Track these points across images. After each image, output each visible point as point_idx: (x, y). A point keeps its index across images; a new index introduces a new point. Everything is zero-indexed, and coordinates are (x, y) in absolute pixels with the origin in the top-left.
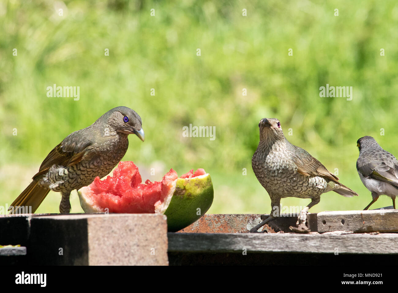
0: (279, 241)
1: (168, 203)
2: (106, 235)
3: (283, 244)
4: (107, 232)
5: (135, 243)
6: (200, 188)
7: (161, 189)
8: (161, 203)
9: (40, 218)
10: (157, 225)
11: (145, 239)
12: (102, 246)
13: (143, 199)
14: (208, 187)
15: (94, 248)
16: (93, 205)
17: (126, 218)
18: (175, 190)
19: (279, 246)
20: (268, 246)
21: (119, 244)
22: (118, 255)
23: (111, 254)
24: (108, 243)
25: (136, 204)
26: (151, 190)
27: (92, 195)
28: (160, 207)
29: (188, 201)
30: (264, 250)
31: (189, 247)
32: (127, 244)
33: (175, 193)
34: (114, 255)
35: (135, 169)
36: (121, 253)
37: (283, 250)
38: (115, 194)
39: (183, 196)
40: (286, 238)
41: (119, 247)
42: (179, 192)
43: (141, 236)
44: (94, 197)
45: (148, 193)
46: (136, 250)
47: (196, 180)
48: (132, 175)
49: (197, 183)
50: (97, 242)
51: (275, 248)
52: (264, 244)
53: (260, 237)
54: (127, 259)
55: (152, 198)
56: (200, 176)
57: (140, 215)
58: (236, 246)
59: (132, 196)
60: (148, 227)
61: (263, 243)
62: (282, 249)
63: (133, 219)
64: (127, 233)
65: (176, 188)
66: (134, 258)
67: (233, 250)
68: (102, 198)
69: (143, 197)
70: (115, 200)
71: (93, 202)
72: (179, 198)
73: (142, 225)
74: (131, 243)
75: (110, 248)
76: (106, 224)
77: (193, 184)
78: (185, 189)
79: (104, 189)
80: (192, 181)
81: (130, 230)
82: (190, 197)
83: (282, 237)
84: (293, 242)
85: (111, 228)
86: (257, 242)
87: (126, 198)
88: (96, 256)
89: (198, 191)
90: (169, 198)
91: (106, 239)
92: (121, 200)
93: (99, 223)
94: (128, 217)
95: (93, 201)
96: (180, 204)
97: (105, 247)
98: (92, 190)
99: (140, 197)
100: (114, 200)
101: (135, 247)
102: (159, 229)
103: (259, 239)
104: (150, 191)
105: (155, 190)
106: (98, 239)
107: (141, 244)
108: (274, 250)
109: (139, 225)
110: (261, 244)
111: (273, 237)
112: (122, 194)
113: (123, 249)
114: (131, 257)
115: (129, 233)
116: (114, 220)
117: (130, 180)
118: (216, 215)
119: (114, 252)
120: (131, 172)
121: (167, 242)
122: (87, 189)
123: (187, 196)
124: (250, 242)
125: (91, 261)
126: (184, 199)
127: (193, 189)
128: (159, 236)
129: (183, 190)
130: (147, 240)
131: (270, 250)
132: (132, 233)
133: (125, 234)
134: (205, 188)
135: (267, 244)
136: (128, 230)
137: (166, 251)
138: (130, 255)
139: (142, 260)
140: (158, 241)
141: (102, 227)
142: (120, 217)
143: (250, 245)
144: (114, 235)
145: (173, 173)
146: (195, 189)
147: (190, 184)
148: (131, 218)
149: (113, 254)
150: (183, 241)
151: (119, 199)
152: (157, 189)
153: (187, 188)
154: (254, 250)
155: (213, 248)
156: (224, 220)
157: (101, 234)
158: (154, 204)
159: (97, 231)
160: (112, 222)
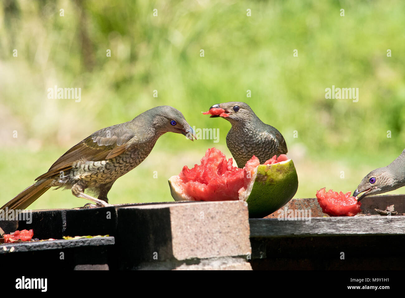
0: (363, 223)
1: (251, 189)
2: (189, 223)
3: (368, 227)
4: (189, 220)
5: (217, 230)
6: (282, 174)
7: (244, 176)
8: (244, 190)
9: (126, 208)
10: (239, 212)
11: (227, 226)
12: (185, 233)
13: (227, 187)
14: (290, 172)
15: (177, 236)
16: (182, 194)
17: (208, 206)
18: (257, 176)
19: (363, 229)
20: (352, 229)
21: (201, 231)
22: (201, 243)
23: (194, 241)
24: (190, 231)
25: (221, 191)
26: (235, 177)
27: (181, 184)
28: (243, 193)
29: (271, 187)
30: (348, 233)
31: (273, 232)
32: (209, 231)
33: (257, 180)
34: (197, 243)
35: (221, 156)
36: (203, 240)
37: (368, 233)
38: (202, 182)
39: (265, 182)
40: (370, 220)
41: (202, 234)
42: (260, 178)
43: (222, 223)
44: (183, 186)
45: (231, 181)
46: (218, 237)
47: (278, 166)
48: (219, 163)
49: (279, 168)
50: (180, 230)
51: (360, 231)
52: (349, 227)
53: (344, 220)
54: (210, 246)
55: (236, 185)
56: (283, 162)
57: (222, 202)
58: (320, 230)
59: (217, 184)
60: (230, 214)
61: (347, 226)
62: (367, 231)
63: (215, 206)
64: (209, 220)
65: (257, 174)
66: (217, 244)
67: (317, 234)
68: (189, 186)
69: (227, 185)
70: (202, 188)
71: (182, 191)
72: (261, 184)
73: (224, 212)
74: (214, 230)
75: (193, 236)
76: (188, 212)
77: (275, 170)
78: (266, 175)
79: (192, 177)
80: (274, 167)
81: (212, 218)
82: (273, 183)
83: (367, 219)
84: (378, 224)
85: (194, 216)
86: (341, 225)
87: (211, 186)
88: (180, 244)
89: (280, 177)
90: (252, 184)
91: (188, 227)
92: (207, 187)
93: (181, 211)
94: (209, 204)
95: (182, 189)
96: (263, 190)
97: (188, 235)
98: (180, 179)
99: (224, 184)
100: (200, 188)
101: (218, 234)
102: (241, 216)
103: (342, 222)
104: (233, 178)
105: (238, 177)
106: (181, 227)
107: (224, 231)
108: (359, 233)
109: (221, 212)
110: (345, 227)
111: (357, 220)
112: (208, 182)
113: (206, 236)
114: (214, 244)
115: (211, 220)
116: (195, 209)
117: (216, 167)
118: (306, 199)
119: (197, 239)
120: (217, 160)
121: (249, 228)
122: (176, 178)
123: (269, 182)
124: (334, 225)
125: (175, 249)
126: (267, 184)
127: (275, 175)
128: (241, 222)
129: (265, 176)
130: (229, 227)
131: (355, 233)
132: (214, 220)
133: (207, 222)
134: (288, 174)
135: (352, 226)
136: (210, 218)
137: (249, 237)
138: (213, 242)
139: (226, 246)
140: (240, 227)
141: (184, 215)
142: (202, 205)
143: (334, 229)
144: (197, 223)
145: (255, 160)
146: (277, 175)
147: (272, 170)
148: (213, 206)
149: (196, 241)
150: (266, 227)
151: (205, 187)
152: (240, 176)
153: (269, 174)
154: (338, 233)
155: (297, 233)
156: (313, 204)
157: (183, 222)
158: (238, 191)
159: (179, 220)
160: (194, 210)
